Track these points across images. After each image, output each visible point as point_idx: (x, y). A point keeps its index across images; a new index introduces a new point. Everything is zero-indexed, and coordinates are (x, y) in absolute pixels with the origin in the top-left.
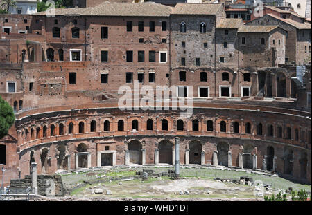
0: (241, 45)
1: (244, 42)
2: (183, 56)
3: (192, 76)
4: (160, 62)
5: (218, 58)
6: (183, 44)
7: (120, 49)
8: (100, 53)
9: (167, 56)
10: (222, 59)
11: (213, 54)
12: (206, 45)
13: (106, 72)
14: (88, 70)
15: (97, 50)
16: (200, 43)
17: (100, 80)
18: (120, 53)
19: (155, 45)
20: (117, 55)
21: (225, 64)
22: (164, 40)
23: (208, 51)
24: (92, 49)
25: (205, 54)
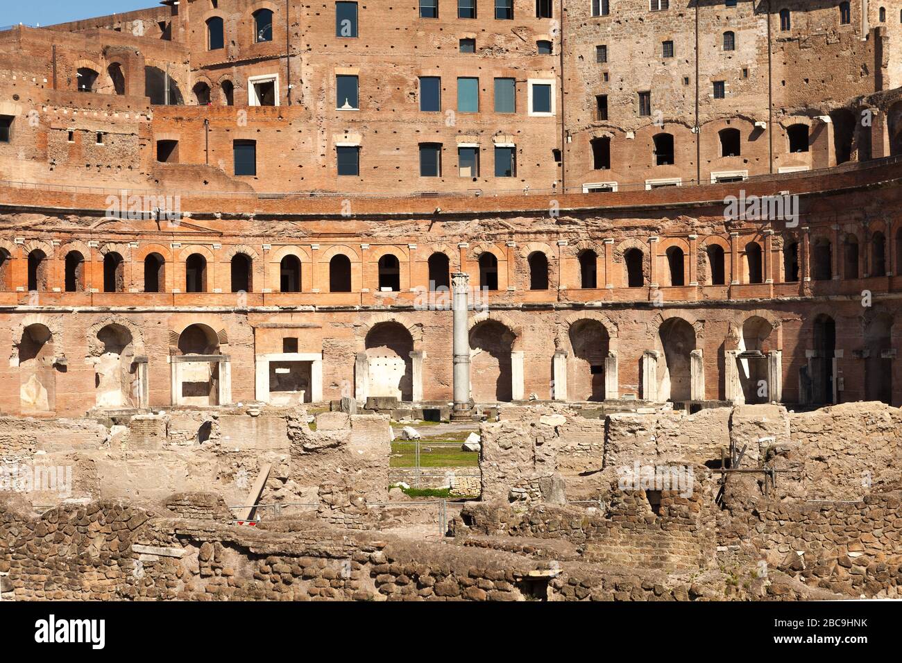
0: (778, 34)
1: (785, 27)
2: (601, 88)
3: (627, 150)
4: (531, 112)
5: (707, 89)
6: (602, 53)
7: (400, 71)
8: (333, 82)
9: (554, 94)
10: (719, 88)
11: (690, 71)
12: (668, 48)
13: (353, 140)
14: (292, 134)
15: (322, 74)
16: (651, 43)
17: (333, 165)
18: (399, 82)
19: (514, 59)
20: (389, 89)
21: (730, 103)
22: (545, 46)
23: (677, 67)
24: (305, 69)
25: (666, 77)
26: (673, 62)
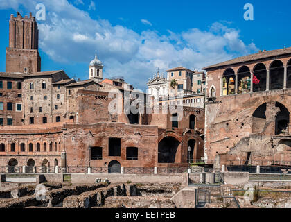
0: (68, 96)
1: (69, 94)
2: (32, 106)
3: (37, 120)
4: (16, 111)
5: (54, 107)
6: (32, 98)
9: (22, 107)
10: (56, 107)
11: (50, 103)
12: (46, 97)
16: (42, 96)
19: (12, 98)
21: (58, 110)
22: (20, 96)
23: (47, 102)
25: (45, 104)
26: (47, 101)
